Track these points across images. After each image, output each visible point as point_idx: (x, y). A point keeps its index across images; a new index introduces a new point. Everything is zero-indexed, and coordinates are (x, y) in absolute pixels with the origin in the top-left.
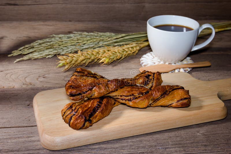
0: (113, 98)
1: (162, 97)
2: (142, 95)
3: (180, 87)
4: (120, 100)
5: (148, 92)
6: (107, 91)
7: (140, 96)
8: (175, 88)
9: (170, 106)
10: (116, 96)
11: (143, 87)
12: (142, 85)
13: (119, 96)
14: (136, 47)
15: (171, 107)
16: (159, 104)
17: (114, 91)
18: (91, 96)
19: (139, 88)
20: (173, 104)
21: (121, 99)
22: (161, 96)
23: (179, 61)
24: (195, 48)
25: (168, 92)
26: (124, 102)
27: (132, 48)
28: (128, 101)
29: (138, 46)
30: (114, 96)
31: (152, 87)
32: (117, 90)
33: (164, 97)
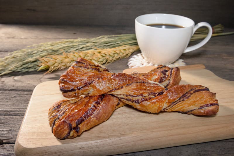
0: (117, 97)
1: (181, 100)
2: (154, 97)
3: (203, 88)
4: (125, 100)
5: (162, 93)
6: (109, 88)
7: (151, 98)
8: (198, 88)
9: (190, 112)
10: (120, 95)
11: (157, 85)
12: (155, 83)
13: (124, 95)
14: (129, 49)
15: (192, 114)
16: (176, 109)
17: (118, 89)
18: (89, 93)
19: (151, 86)
20: (195, 111)
21: (127, 99)
22: (179, 99)
23: (170, 63)
24: (188, 50)
25: (189, 95)
26: (129, 103)
27: (125, 50)
28: (135, 102)
29: (132, 48)
30: (118, 95)
31: (168, 85)
32: (122, 88)
33: (183, 100)
